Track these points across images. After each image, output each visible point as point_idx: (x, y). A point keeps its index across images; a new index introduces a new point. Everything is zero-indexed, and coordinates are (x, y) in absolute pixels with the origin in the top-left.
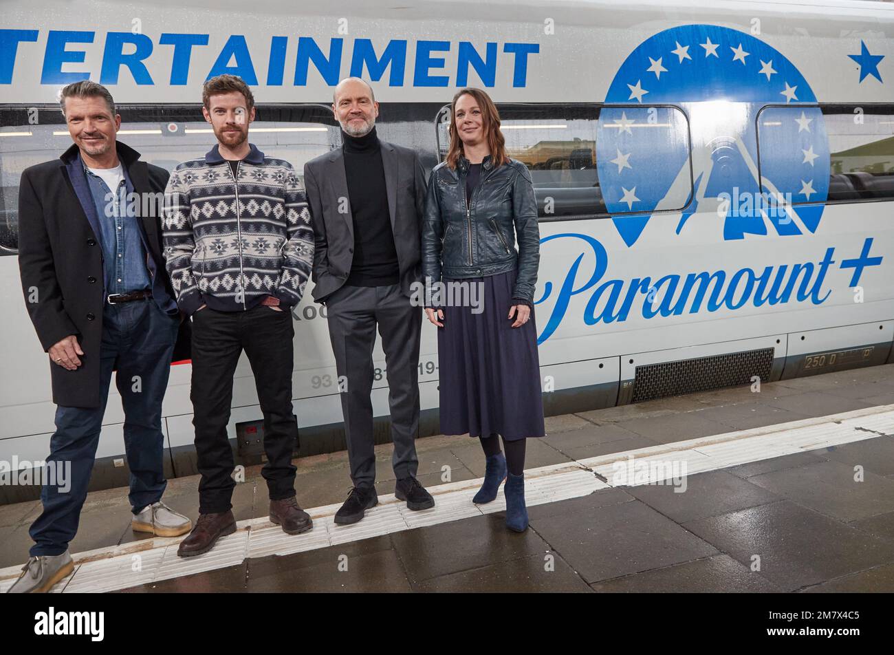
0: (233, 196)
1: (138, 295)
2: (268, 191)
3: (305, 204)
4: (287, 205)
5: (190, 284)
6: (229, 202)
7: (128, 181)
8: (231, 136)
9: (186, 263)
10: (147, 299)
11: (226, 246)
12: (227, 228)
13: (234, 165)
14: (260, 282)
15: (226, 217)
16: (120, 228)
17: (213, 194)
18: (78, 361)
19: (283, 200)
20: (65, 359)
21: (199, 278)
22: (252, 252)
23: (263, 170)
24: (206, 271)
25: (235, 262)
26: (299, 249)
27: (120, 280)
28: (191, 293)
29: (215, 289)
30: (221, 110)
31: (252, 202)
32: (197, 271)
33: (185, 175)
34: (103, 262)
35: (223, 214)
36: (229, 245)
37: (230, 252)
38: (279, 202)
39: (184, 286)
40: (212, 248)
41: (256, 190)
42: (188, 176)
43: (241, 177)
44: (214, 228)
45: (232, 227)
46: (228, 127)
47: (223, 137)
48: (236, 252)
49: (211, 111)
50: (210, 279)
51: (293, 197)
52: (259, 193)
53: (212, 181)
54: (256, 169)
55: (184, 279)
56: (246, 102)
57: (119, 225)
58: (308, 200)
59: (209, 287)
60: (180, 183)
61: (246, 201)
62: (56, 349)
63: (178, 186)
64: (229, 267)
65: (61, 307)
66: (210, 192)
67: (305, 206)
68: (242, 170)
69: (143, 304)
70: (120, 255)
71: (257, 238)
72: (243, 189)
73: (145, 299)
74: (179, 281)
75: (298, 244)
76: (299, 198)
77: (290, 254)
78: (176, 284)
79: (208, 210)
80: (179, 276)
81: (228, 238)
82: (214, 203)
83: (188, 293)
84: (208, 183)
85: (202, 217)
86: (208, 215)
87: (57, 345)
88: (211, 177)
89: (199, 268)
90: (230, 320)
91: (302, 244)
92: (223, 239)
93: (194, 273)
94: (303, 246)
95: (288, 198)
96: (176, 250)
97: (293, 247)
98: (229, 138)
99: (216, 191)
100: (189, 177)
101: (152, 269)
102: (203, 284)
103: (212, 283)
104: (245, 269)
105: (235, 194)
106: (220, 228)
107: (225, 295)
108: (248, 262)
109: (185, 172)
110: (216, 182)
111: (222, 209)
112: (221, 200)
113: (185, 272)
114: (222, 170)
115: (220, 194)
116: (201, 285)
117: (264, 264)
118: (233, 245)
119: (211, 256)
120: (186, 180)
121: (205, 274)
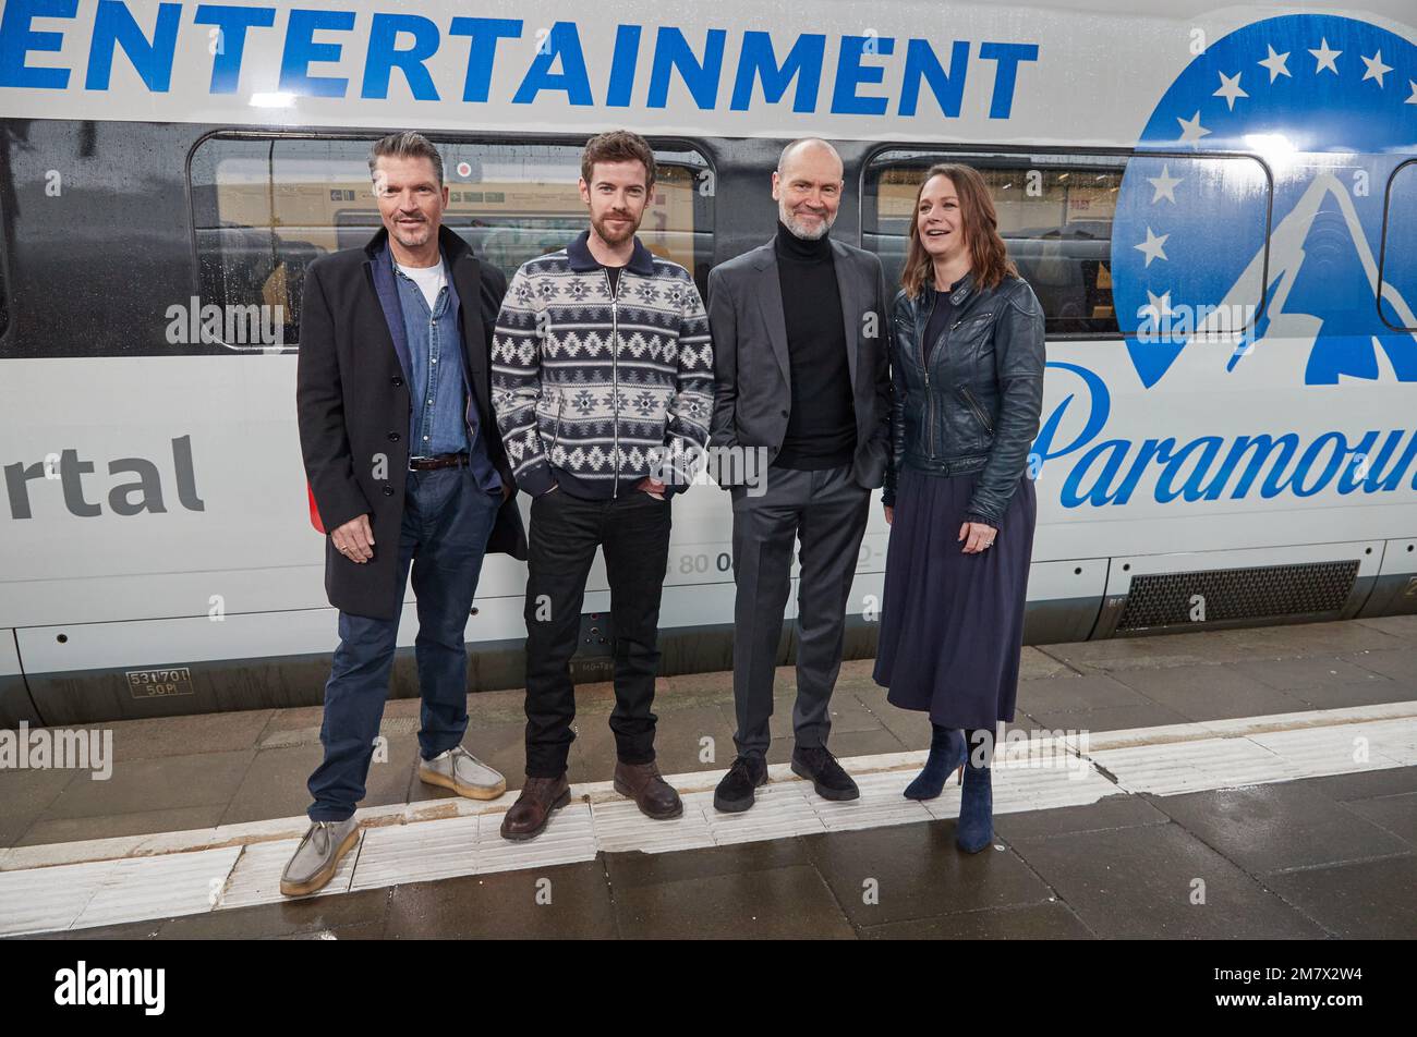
0: (610, 325)
1: (449, 460)
2: (659, 320)
3: (708, 337)
4: (682, 340)
5: (536, 451)
6: (603, 334)
7: (452, 289)
8: (617, 228)
9: (530, 417)
10: (460, 467)
11: (595, 402)
12: (597, 375)
13: (613, 274)
14: (641, 459)
15: (598, 358)
16: (434, 361)
17: (581, 321)
18: (370, 553)
19: (677, 334)
20: (354, 549)
21: (551, 445)
22: (631, 414)
23: (653, 284)
24: (562, 434)
25: (608, 430)
26: (695, 408)
27: (426, 438)
28: (539, 466)
29: (577, 466)
30: (609, 187)
31: (637, 337)
32: (547, 432)
33: (540, 285)
34: (411, 411)
35: (594, 352)
36: (601, 402)
37: (601, 413)
38: (673, 337)
39: (528, 454)
40: (575, 404)
41: (643, 318)
42: (545, 286)
43: (623, 296)
44: (580, 374)
45: (606, 374)
46: (614, 213)
47: (603, 228)
48: (611, 413)
49: (593, 186)
50: (569, 450)
51: (692, 327)
52: (647, 323)
53: (579, 298)
54: (642, 281)
55: (529, 443)
56: (647, 178)
57: (434, 357)
58: (711, 333)
59: (567, 462)
60: (533, 296)
61: (627, 335)
62: (342, 534)
63: (528, 301)
64: (600, 436)
65: (350, 472)
66: (576, 316)
67: (707, 342)
68: (624, 284)
69: (454, 473)
70: (430, 401)
71: (640, 392)
72: (625, 316)
73: (457, 465)
74: (521, 446)
75: (695, 400)
76: (699, 330)
77: (684, 414)
78: (515, 450)
79: (572, 344)
80: (521, 438)
81: (599, 391)
82: (582, 335)
83: (533, 465)
84: (573, 301)
85: (562, 355)
86: (572, 353)
87: (344, 528)
88: (579, 291)
89: (550, 428)
90: (590, 510)
91: (701, 400)
92: (591, 391)
93: (543, 434)
94: (701, 404)
95: (683, 329)
96: (517, 396)
97: (686, 402)
98: (613, 231)
99: (586, 316)
100: (547, 289)
101: (474, 424)
102: (558, 456)
103: (572, 457)
104: (622, 440)
105: (612, 322)
106: (589, 374)
107: (591, 477)
108: (625, 430)
109: (539, 280)
110: (586, 300)
111: (593, 344)
112: (592, 330)
113: (531, 434)
114: (594, 280)
115: (590, 321)
116: (554, 457)
117: (647, 431)
118: (607, 402)
119: (572, 415)
120: (540, 292)
121: (560, 440)
